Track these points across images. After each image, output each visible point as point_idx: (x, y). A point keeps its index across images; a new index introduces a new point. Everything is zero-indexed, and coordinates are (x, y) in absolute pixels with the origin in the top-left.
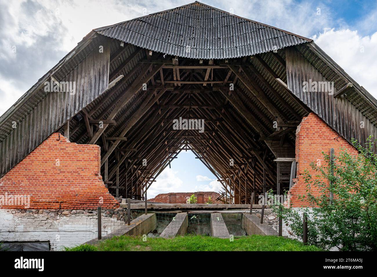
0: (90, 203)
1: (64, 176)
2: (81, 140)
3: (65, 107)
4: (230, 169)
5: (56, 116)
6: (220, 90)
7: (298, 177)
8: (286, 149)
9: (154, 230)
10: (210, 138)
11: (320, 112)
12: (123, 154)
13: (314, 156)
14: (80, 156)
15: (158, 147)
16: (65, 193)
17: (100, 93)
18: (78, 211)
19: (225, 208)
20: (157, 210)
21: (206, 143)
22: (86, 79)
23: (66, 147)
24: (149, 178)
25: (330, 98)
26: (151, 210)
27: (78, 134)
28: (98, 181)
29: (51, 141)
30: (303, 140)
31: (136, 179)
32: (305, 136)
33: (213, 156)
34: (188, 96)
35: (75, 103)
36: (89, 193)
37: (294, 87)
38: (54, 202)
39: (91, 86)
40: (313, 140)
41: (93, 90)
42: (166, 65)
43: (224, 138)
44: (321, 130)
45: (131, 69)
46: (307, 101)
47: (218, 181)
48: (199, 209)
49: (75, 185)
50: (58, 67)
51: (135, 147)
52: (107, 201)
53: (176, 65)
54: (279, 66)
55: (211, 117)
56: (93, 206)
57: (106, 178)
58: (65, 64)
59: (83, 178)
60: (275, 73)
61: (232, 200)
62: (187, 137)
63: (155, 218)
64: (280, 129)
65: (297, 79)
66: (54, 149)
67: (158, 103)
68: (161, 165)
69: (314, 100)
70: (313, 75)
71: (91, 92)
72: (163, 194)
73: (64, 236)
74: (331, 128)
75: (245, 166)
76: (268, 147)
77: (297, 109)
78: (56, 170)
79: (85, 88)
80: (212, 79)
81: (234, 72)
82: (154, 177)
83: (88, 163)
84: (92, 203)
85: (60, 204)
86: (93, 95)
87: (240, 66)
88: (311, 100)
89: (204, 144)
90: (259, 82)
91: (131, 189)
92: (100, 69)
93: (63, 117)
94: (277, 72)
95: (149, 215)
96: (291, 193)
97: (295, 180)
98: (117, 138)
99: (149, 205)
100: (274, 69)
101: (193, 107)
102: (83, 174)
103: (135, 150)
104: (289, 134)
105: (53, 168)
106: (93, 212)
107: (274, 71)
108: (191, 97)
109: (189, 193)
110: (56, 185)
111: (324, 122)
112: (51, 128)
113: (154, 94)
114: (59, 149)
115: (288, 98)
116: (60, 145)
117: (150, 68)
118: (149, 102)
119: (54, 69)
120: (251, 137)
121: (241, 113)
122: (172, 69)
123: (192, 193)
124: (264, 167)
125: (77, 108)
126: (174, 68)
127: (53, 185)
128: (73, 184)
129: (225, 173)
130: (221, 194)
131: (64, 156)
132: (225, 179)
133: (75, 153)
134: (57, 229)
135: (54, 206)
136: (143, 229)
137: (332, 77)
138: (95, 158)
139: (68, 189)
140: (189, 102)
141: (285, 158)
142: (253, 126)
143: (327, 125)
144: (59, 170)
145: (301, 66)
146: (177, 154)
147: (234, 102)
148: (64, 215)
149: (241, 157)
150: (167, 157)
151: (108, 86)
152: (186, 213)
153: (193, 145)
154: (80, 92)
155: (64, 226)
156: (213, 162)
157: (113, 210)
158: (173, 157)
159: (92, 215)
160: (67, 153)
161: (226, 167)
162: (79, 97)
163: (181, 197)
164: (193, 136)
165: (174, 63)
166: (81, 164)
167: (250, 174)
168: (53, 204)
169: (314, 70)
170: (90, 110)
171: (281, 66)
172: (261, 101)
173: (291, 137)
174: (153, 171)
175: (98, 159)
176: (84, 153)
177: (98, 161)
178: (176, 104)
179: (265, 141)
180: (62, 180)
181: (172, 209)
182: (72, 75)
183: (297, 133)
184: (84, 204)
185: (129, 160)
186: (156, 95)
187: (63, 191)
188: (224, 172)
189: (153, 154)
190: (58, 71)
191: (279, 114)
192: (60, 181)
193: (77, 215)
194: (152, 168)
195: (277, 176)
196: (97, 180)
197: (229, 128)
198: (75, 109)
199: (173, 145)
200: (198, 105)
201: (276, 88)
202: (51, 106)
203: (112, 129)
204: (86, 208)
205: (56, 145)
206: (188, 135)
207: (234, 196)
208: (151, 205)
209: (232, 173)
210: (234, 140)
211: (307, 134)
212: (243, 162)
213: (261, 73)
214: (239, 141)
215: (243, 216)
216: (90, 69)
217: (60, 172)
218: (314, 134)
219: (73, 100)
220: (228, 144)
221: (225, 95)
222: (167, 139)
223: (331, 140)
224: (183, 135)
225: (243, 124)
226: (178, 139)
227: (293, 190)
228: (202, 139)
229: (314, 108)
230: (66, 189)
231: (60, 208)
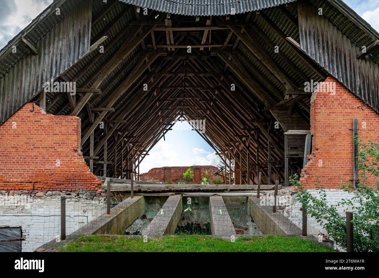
0: (68, 183)
1: (38, 152)
2: (64, 112)
3: (40, 73)
4: (229, 141)
5: (30, 84)
6: (219, 55)
7: (315, 153)
8: (295, 119)
9: (142, 215)
10: (208, 108)
11: (341, 76)
12: (112, 126)
13: (333, 128)
14: (57, 129)
15: (151, 118)
16: (39, 172)
17: (80, 57)
18: (54, 192)
19: (227, 190)
20: (145, 192)
21: (203, 114)
22: (65, 41)
23: (41, 119)
24: (141, 152)
25: (352, 60)
26: (138, 192)
27: (60, 104)
28: (78, 158)
29: (24, 113)
30: (320, 109)
31: (127, 153)
32: (322, 105)
33: (211, 128)
34: (183, 63)
35: (51, 68)
36: (67, 172)
37: (309, 47)
38: (26, 182)
39: (70, 49)
40: (331, 108)
41: (72, 53)
42: (158, 27)
43: (223, 108)
44: (342, 97)
45: (118, 31)
46: (325, 63)
47: (216, 154)
48: (195, 191)
49: (51, 163)
50: (31, 27)
51: (125, 119)
52: (87, 180)
53: (169, 27)
54: (288, 25)
55: (209, 86)
56: (72, 187)
57: (92, 153)
58: (38, 24)
59: (60, 154)
60: (283, 33)
61: (232, 175)
62: (182, 107)
63: (143, 201)
64: (289, 96)
65: (312, 37)
66: (27, 121)
67: (150, 70)
68: (154, 137)
69: (332, 61)
70: (331, 33)
71: (70, 55)
72: (156, 168)
73: (37, 221)
74: (354, 94)
75: (246, 139)
76: (274, 117)
77: (308, 74)
78: (30, 145)
79: (63, 52)
80: (210, 42)
81: (235, 33)
82: (147, 150)
83: (65, 137)
84: (70, 183)
85: (34, 184)
86: (72, 59)
87: (242, 26)
88: (330, 62)
89: (201, 115)
90: (264, 44)
91: (121, 164)
92: (80, 30)
93: (37, 85)
94: (286, 31)
95: (136, 198)
96: (305, 171)
97: (311, 156)
98: (104, 109)
99: (136, 187)
100: (282, 28)
101: (188, 74)
102: (60, 150)
103: (125, 121)
104: (299, 103)
105: (26, 143)
106: (71, 193)
107: (283, 30)
108: (187, 64)
109: (185, 167)
110: (29, 163)
111: (345, 88)
112: (24, 97)
113: (145, 60)
114: (32, 121)
115: (299, 61)
116: (34, 117)
117: (140, 30)
118: (139, 69)
119: (26, 30)
120: (255, 107)
121: (243, 80)
122: (165, 32)
123: (188, 168)
124: (269, 140)
125: (54, 74)
126: (167, 30)
127: (26, 163)
128: (48, 161)
129: (224, 146)
130: (219, 169)
131: (39, 130)
132: (224, 152)
133: (52, 126)
134: (30, 213)
135: (27, 187)
136: (127, 218)
137: (355, 34)
138: (74, 131)
139: (43, 167)
140: (184, 70)
141: (297, 131)
142: (257, 95)
143: (349, 91)
144: (32, 145)
145: (316, 24)
146: (172, 125)
147: (235, 68)
148: (38, 197)
149: (243, 129)
150: (161, 129)
151: (89, 49)
152: (180, 195)
153: (189, 116)
154: (57, 56)
155: (37, 209)
156: (210, 134)
157: (95, 191)
158: (168, 128)
159: (70, 197)
160: (42, 126)
161: (226, 140)
162: (56, 62)
163: (176, 171)
164: (189, 106)
165: (166, 24)
166: (57, 138)
167: (252, 147)
168: (25, 185)
169: (332, 27)
170: (73, 78)
171: (291, 24)
172: (266, 66)
173: (301, 106)
174: (146, 144)
175: (77, 132)
176: (61, 126)
177: (77, 135)
178: (170, 72)
179: (270, 111)
180: (36, 157)
181: (164, 191)
182: (48, 36)
183: (312, 101)
184: (61, 184)
185: (120, 133)
186: (147, 60)
187: (37, 169)
188: (222, 145)
189: (145, 126)
190: (30, 32)
191: (288, 80)
192: (33, 158)
193: (53, 197)
194: (145, 141)
195: (285, 150)
196: (75, 156)
197: (228, 97)
198: (51, 76)
199: (167, 117)
200: (194, 72)
201: (285, 50)
202: (24, 73)
203: (99, 99)
204: (63, 189)
205: (29, 117)
206: (184, 105)
207: (234, 171)
208: (139, 186)
209: (232, 146)
210: (234, 110)
211: (324, 102)
212: (244, 134)
213: (267, 33)
214: (239, 111)
215: (249, 200)
216: (69, 30)
217: (34, 148)
218: (333, 102)
219: (49, 65)
220: (227, 115)
221: (225, 60)
222: (160, 109)
223: (354, 109)
224: (178, 105)
225: (245, 92)
226: (173, 110)
227: (308, 168)
228: (199, 109)
229: (333, 71)
230: (41, 167)
231: (34, 189)
